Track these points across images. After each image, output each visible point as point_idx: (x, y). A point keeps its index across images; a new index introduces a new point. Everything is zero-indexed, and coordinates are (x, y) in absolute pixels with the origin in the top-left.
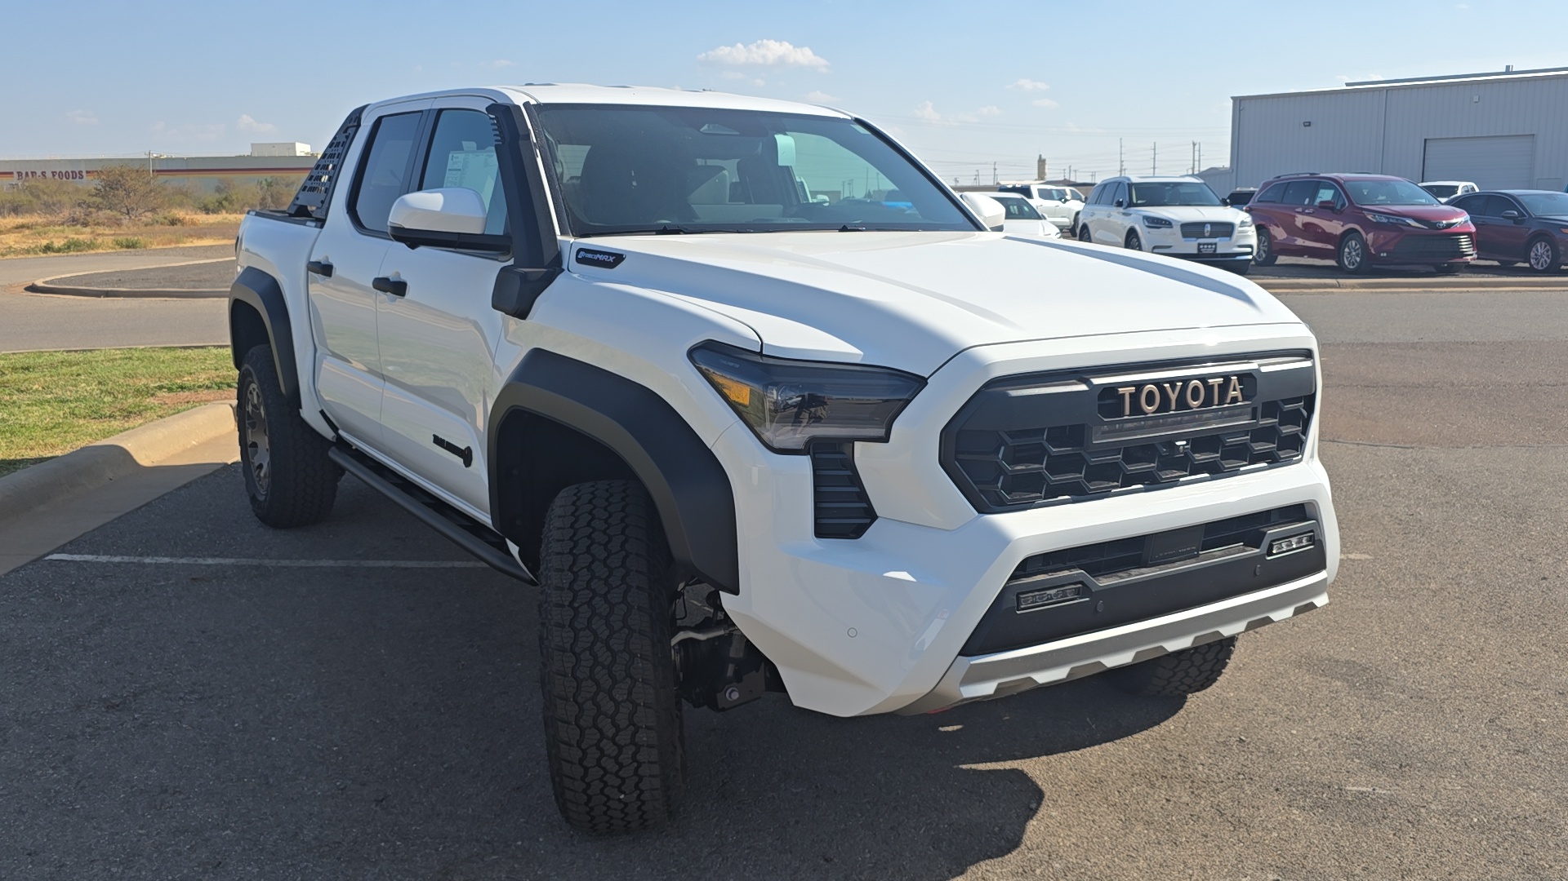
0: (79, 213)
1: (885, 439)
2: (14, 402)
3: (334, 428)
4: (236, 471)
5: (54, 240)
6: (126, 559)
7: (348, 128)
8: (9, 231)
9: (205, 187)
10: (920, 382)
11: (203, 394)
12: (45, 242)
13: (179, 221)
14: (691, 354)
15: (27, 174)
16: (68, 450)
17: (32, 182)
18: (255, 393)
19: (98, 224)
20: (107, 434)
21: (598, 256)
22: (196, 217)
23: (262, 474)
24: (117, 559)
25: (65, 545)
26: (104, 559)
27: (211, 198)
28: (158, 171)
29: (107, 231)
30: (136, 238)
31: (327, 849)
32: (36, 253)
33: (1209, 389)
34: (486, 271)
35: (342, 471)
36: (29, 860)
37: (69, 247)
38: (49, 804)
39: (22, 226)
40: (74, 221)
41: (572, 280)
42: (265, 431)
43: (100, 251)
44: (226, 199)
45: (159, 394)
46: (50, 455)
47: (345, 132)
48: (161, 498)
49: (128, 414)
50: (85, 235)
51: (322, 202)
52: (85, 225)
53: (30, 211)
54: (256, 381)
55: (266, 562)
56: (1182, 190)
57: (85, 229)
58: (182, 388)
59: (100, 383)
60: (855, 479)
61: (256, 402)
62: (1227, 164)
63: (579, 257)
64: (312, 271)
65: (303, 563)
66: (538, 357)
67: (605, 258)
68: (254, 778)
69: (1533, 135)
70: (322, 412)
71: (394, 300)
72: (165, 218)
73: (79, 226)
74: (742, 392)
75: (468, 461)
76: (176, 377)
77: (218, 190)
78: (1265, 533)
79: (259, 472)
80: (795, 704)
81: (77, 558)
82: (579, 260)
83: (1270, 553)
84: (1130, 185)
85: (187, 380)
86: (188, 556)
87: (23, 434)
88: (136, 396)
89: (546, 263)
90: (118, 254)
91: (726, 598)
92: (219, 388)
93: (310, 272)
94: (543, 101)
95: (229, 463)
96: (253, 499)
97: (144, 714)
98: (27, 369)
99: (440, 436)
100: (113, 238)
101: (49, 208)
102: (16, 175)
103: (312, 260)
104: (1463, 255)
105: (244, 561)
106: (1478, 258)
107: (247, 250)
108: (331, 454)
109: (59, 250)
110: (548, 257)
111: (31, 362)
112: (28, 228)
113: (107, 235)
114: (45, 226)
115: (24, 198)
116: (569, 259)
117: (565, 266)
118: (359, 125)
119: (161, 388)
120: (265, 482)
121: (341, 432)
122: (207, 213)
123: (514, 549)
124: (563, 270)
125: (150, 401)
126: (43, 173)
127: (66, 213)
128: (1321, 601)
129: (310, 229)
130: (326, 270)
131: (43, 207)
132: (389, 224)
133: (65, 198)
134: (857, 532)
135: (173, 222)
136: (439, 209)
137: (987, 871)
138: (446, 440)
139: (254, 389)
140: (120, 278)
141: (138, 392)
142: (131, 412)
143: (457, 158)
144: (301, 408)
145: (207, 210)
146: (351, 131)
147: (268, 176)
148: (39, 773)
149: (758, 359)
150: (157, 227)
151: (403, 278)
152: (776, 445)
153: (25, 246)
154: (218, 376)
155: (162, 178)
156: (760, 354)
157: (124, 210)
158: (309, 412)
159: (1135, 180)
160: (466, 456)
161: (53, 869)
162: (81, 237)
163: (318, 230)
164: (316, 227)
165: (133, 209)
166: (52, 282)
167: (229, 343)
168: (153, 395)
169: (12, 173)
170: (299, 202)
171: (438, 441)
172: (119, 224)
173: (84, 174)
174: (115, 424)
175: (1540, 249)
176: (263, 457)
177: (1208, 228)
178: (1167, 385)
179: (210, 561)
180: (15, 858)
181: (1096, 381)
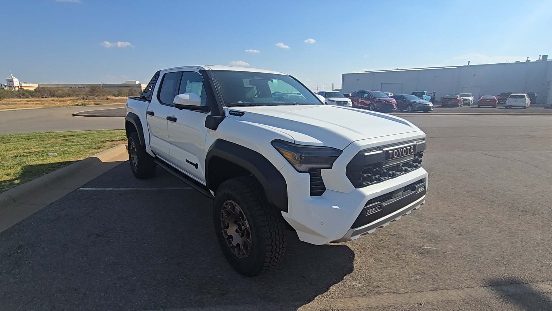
0: (85, 96)
1: (331, 168)
2: (69, 145)
3: (155, 155)
4: (128, 163)
5: (79, 103)
6: (101, 189)
7: (156, 76)
8: (68, 101)
9: (115, 91)
10: (341, 152)
11: (118, 142)
12: (76, 103)
13: (109, 99)
14: (272, 143)
15: (72, 87)
16: (84, 158)
17: (73, 89)
18: (133, 145)
19: (89, 99)
20: (94, 154)
21: (236, 113)
22: (113, 98)
23: (136, 165)
24: (98, 189)
25: (83, 185)
26: (94, 189)
27: (116, 93)
28: (104, 87)
29: (92, 101)
30: (99, 103)
31: (164, 282)
32: (74, 106)
33: (407, 150)
34: (203, 117)
35: (157, 164)
36: (75, 292)
37: (82, 105)
38: (81, 271)
39: (71, 100)
40: (84, 99)
41: (229, 119)
42: (136, 154)
43: (90, 106)
44: (120, 94)
45: (107, 142)
46: (79, 160)
47: (155, 77)
48: (109, 171)
49: (99, 148)
50: (86, 102)
51: (150, 96)
52: (86, 99)
53: (73, 96)
54: (133, 142)
55: (138, 189)
56: (336, 94)
57: (86, 100)
58: (113, 141)
59: (91, 140)
60: (321, 179)
61: (133, 147)
62: (341, 88)
63: (230, 113)
64: (148, 114)
65: (148, 189)
66: (219, 141)
67: (239, 113)
68: (141, 258)
69: (403, 83)
70: (152, 150)
71: (173, 123)
72: (106, 98)
73: (85, 100)
74: (289, 155)
75: (197, 167)
76: (111, 138)
77: (119, 91)
78: (416, 187)
79: (135, 165)
80: (300, 240)
81: (87, 189)
82: (230, 114)
83: (417, 192)
84: (325, 93)
85: (114, 139)
86: (117, 187)
87: (71, 154)
88: (101, 143)
89: (221, 115)
90: (95, 106)
91: (283, 213)
92: (122, 141)
93: (147, 114)
94: (213, 69)
95: (126, 161)
96: (133, 172)
97: (108, 238)
98: (73, 136)
99: (188, 160)
100: (93, 102)
101: (77, 95)
102: (69, 87)
103: (148, 111)
104: (394, 108)
105: (133, 189)
106: (397, 109)
107: (129, 107)
108: (155, 161)
109: (80, 105)
110: (221, 113)
111: (73, 134)
112: (72, 100)
113: (92, 102)
114: (76, 99)
115: (72, 93)
116: (227, 114)
117: (226, 115)
118: (159, 76)
119: (107, 141)
120: (137, 167)
121: (157, 155)
122: (116, 97)
123: (212, 193)
124: (226, 117)
125: (104, 144)
126: (76, 87)
127: (82, 97)
128: (424, 202)
129: (147, 103)
130: (152, 114)
131: (76, 95)
132: (174, 103)
133: (81, 93)
134: (320, 194)
135: (108, 99)
136: (188, 99)
137: (346, 279)
138: (190, 161)
139: (133, 144)
140: (96, 112)
141: (102, 142)
142: (100, 147)
143: (189, 84)
144: (146, 149)
145: (115, 96)
146: (157, 77)
147: (130, 88)
148: (78, 259)
149: (294, 145)
150: (104, 100)
151: (175, 117)
152: (300, 170)
153: (71, 104)
154: (122, 138)
155: (105, 88)
156: (294, 143)
157: (96, 96)
158: (148, 150)
159: (326, 92)
160: (196, 166)
161: (83, 295)
162: (85, 102)
163: (149, 103)
164: (148, 102)
165: (98, 96)
166: (78, 113)
167: (125, 129)
168: (105, 143)
169: (68, 87)
170: (142, 96)
171: (187, 161)
172: (94, 99)
173: (86, 87)
174: (96, 151)
175: (409, 107)
176: (136, 161)
177: (342, 102)
178: (399, 150)
179: (123, 189)
180: (71, 292)
181: (384, 149)
